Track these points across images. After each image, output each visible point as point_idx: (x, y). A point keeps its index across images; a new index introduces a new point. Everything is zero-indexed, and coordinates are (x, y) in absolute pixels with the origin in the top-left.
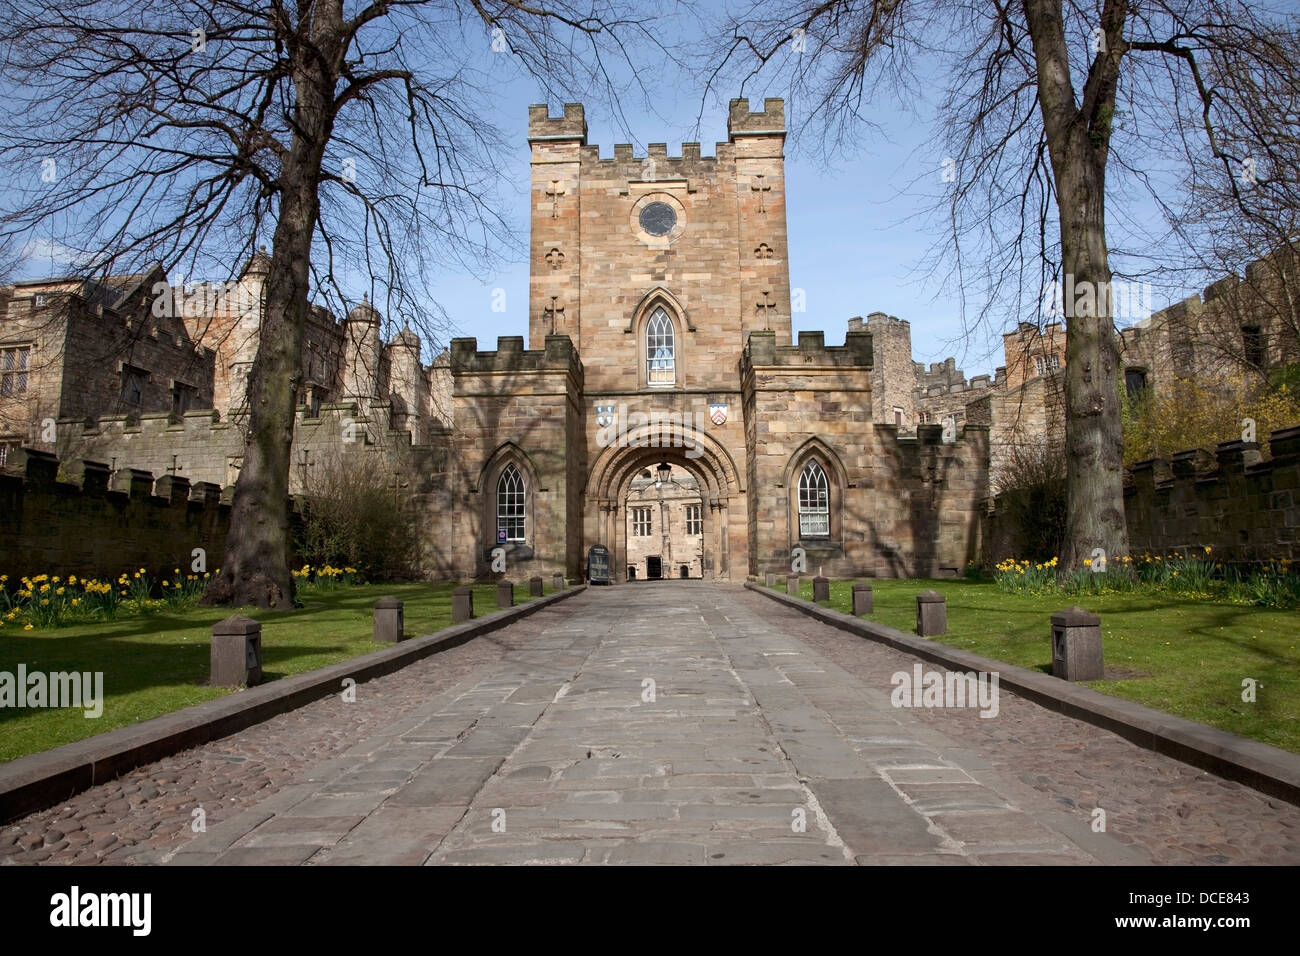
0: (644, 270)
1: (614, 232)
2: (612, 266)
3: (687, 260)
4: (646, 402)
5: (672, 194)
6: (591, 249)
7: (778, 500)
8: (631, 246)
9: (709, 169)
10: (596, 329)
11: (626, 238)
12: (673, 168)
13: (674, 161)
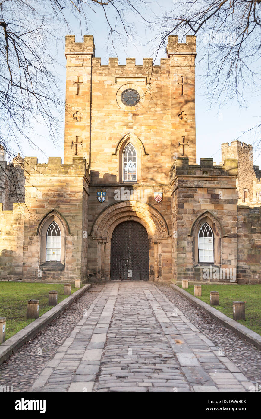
0: (122, 124)
1: (108, 103)
2: (107, 121)
3: (145, 119)
5: (137, 84)
6: (97, 112)
7: (188, 243)
8: (116, 111)
9: (157, 72)
10: (98, 153)
12: (138, 71)
13: (139, 68)
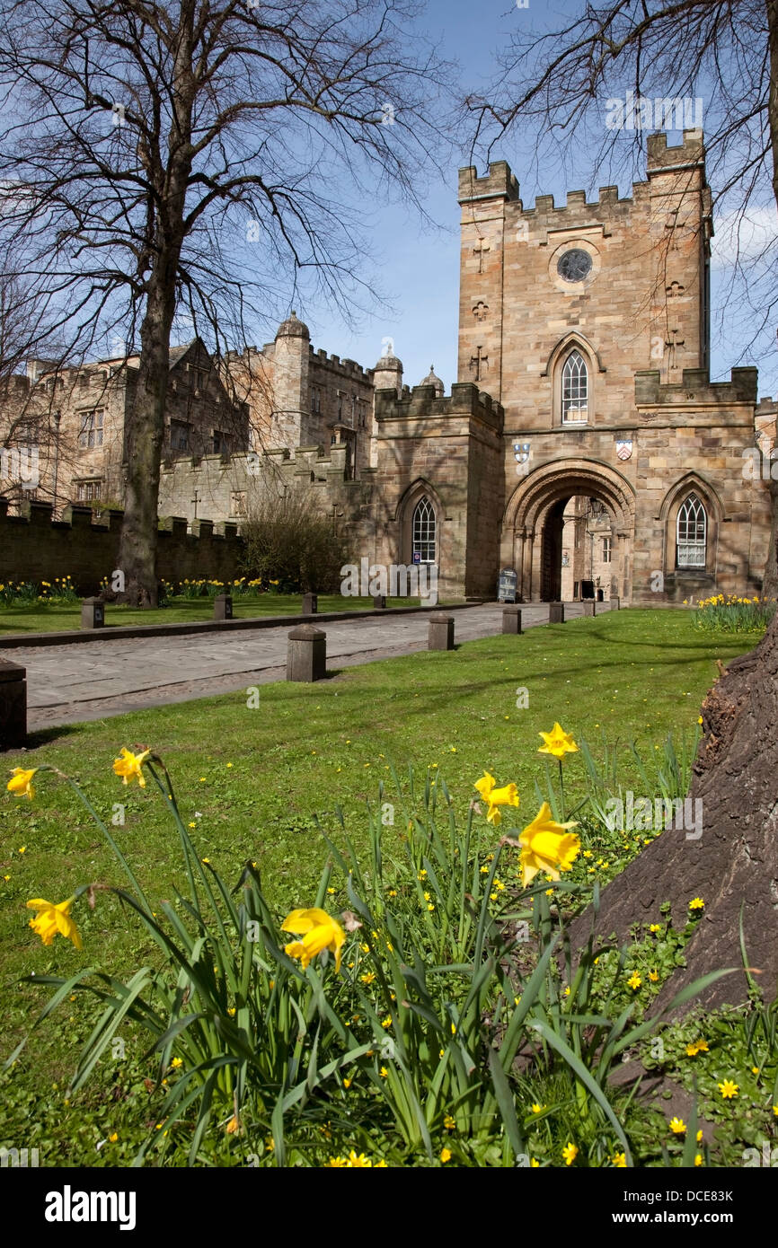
0: (560, 316)
1: (534, 282)
2: (531, 315)
3: (601, 304)
4: (558, 439)
5: (588, 240)
6: (513, 299)
7: (655, 531)
8: (549, 294)
9: (625, 211)
10: (515, 374)
11: (544, 287)
12: (590, 214)
13: (591, 207)
